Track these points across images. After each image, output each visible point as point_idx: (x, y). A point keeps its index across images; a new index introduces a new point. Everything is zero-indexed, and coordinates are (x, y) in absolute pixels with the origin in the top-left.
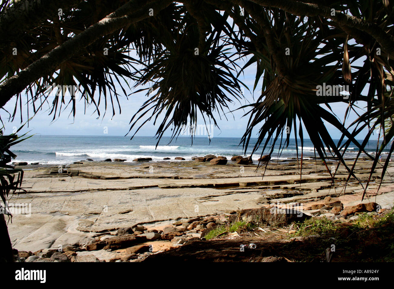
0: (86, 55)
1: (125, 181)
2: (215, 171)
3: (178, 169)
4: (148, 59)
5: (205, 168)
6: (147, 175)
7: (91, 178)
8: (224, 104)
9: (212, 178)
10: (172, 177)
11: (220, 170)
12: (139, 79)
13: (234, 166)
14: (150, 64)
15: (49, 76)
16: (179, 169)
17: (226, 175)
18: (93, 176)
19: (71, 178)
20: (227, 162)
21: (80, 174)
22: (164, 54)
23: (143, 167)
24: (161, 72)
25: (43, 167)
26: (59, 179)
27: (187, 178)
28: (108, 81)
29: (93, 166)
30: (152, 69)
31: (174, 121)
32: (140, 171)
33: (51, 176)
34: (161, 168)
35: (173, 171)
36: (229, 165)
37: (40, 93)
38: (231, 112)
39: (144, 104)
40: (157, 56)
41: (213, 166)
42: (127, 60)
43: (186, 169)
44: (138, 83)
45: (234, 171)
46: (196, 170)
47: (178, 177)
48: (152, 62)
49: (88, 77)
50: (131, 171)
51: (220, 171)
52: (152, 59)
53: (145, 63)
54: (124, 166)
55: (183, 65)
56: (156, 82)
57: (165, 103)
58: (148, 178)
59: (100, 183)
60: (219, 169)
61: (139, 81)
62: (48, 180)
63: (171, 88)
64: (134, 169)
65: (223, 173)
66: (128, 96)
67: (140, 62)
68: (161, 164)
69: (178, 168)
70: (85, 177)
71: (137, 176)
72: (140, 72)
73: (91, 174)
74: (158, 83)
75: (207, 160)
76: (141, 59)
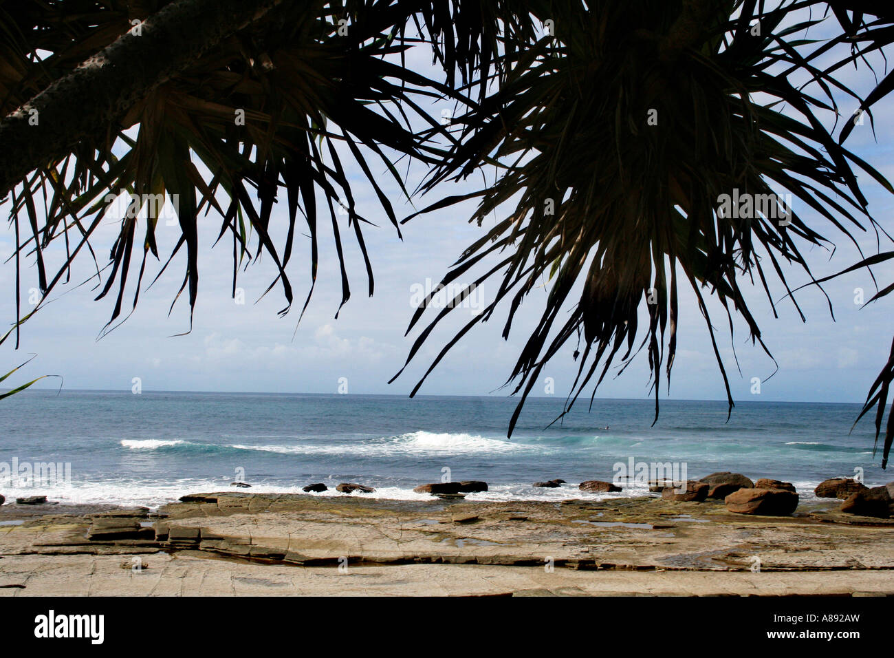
0: (240, 66)
1: (379, 575)
2: (748, 540)
3: (592, 530)
4: (477, 76)
5: (704, 527)
6: (468, 552)
7: (248, 558)
8: (791, 252)
9: (734, 567)
10: (567, 561)
11: (769, 536)
12: (441, 158)
13: (825, 521)
14: (488, 95)
15: (97, 152)
16: (598, 530)
17: (794, 560)
18: (253, 553)
19: (168, 557)
20: (796, 505)
21: (203, 544)
22: (541, 57)
23: (454, 518)
24: (529, 128)
25: (62, 512)
26: (124, 560)
27: (631, 568)
28: (323, 168)
29: (256, 513)
30: (495, 115)
31: (582, 325)
32: (441, 535)
33: (92, 549)
34: (524, 523)
35: (571, 539)
36: (804, 517)
37: (62, 216)
38: (816, 282)
39: (465, 256)
40: (514, 65)
41: (739, 520)
42: (395, 81)
43: (624, 528)
44: (438, 174)
45: (830, 544)
46: (668, 536)
47: (594, 562)
48: (493, 88)
49: (247, 151)
50: (405, 534)
51: (767, 540)
52: (493, 77)
53: (465, 93)
54: (378, 514)
55: (621, 95)
56: (510, 169)
57: (547, 250)
58: (473, 562)
59: (283, 579)
60: (765, 532)
61: (445, 167)
62: (79, 566)
63: (570, 190)
64: (417, 525)
65: (781, 551)
66: (403, 222)
67: (448, 90)
68: (524, 509)
69: (593, 527)
70: (225, 556)
71: (427, 554)
72: (447, 129)
73: (248, 542)
74: (519, 171)
75: (711, 492)
76: (451, 78)
